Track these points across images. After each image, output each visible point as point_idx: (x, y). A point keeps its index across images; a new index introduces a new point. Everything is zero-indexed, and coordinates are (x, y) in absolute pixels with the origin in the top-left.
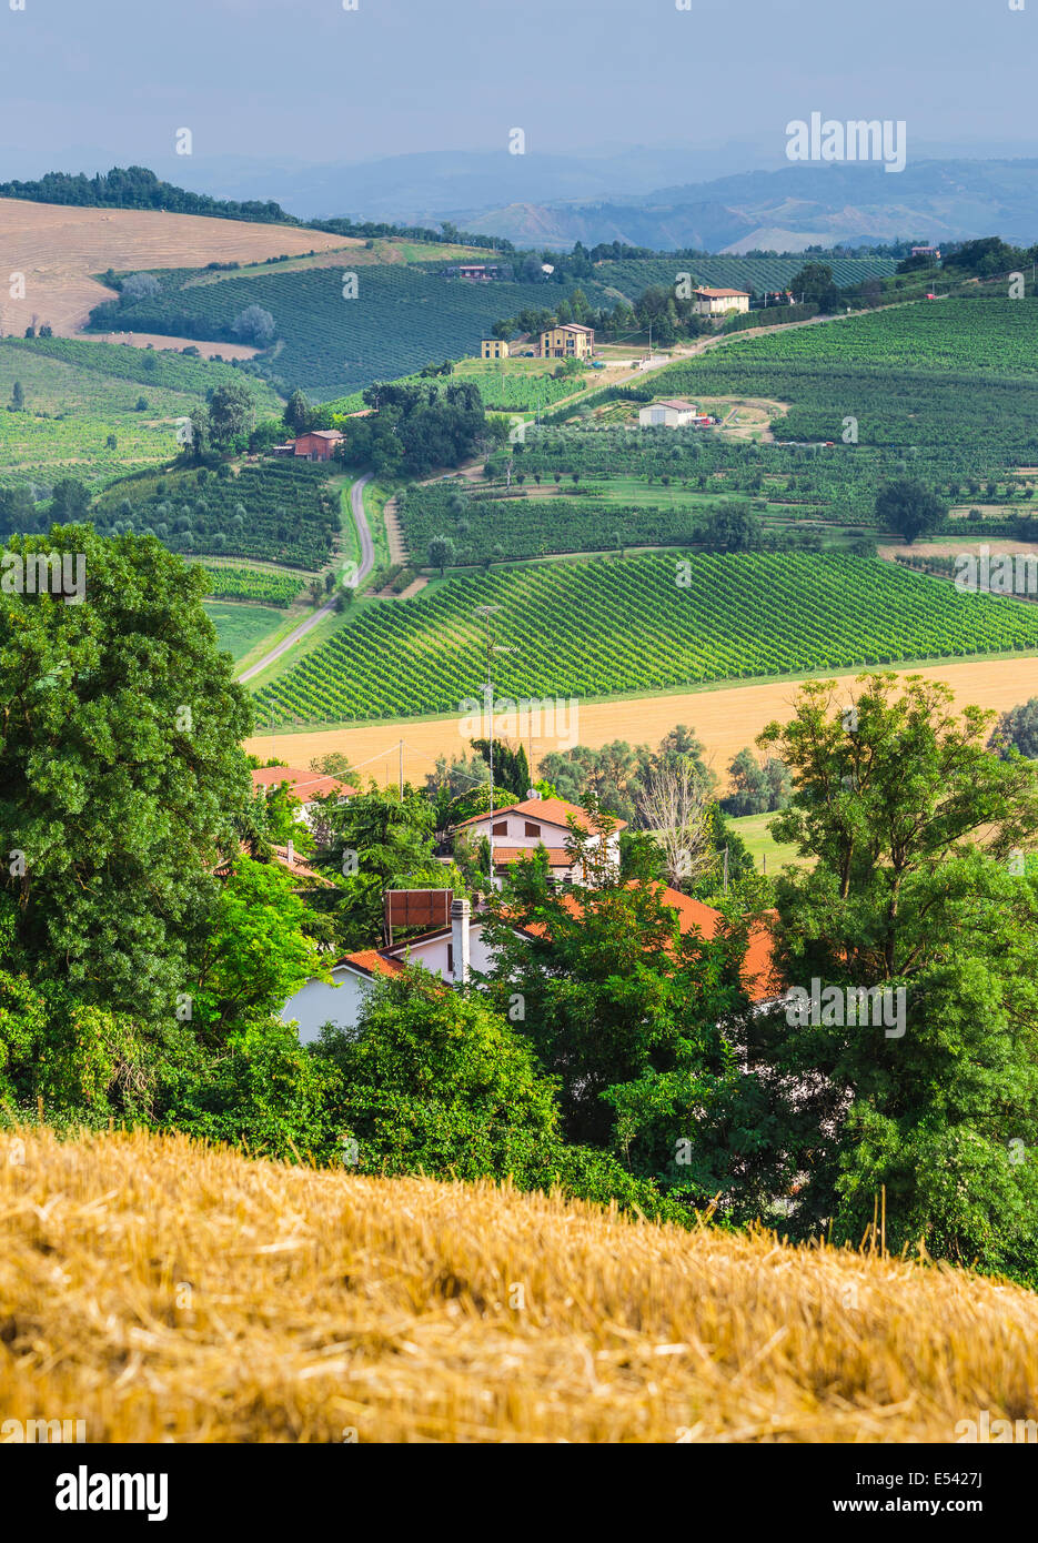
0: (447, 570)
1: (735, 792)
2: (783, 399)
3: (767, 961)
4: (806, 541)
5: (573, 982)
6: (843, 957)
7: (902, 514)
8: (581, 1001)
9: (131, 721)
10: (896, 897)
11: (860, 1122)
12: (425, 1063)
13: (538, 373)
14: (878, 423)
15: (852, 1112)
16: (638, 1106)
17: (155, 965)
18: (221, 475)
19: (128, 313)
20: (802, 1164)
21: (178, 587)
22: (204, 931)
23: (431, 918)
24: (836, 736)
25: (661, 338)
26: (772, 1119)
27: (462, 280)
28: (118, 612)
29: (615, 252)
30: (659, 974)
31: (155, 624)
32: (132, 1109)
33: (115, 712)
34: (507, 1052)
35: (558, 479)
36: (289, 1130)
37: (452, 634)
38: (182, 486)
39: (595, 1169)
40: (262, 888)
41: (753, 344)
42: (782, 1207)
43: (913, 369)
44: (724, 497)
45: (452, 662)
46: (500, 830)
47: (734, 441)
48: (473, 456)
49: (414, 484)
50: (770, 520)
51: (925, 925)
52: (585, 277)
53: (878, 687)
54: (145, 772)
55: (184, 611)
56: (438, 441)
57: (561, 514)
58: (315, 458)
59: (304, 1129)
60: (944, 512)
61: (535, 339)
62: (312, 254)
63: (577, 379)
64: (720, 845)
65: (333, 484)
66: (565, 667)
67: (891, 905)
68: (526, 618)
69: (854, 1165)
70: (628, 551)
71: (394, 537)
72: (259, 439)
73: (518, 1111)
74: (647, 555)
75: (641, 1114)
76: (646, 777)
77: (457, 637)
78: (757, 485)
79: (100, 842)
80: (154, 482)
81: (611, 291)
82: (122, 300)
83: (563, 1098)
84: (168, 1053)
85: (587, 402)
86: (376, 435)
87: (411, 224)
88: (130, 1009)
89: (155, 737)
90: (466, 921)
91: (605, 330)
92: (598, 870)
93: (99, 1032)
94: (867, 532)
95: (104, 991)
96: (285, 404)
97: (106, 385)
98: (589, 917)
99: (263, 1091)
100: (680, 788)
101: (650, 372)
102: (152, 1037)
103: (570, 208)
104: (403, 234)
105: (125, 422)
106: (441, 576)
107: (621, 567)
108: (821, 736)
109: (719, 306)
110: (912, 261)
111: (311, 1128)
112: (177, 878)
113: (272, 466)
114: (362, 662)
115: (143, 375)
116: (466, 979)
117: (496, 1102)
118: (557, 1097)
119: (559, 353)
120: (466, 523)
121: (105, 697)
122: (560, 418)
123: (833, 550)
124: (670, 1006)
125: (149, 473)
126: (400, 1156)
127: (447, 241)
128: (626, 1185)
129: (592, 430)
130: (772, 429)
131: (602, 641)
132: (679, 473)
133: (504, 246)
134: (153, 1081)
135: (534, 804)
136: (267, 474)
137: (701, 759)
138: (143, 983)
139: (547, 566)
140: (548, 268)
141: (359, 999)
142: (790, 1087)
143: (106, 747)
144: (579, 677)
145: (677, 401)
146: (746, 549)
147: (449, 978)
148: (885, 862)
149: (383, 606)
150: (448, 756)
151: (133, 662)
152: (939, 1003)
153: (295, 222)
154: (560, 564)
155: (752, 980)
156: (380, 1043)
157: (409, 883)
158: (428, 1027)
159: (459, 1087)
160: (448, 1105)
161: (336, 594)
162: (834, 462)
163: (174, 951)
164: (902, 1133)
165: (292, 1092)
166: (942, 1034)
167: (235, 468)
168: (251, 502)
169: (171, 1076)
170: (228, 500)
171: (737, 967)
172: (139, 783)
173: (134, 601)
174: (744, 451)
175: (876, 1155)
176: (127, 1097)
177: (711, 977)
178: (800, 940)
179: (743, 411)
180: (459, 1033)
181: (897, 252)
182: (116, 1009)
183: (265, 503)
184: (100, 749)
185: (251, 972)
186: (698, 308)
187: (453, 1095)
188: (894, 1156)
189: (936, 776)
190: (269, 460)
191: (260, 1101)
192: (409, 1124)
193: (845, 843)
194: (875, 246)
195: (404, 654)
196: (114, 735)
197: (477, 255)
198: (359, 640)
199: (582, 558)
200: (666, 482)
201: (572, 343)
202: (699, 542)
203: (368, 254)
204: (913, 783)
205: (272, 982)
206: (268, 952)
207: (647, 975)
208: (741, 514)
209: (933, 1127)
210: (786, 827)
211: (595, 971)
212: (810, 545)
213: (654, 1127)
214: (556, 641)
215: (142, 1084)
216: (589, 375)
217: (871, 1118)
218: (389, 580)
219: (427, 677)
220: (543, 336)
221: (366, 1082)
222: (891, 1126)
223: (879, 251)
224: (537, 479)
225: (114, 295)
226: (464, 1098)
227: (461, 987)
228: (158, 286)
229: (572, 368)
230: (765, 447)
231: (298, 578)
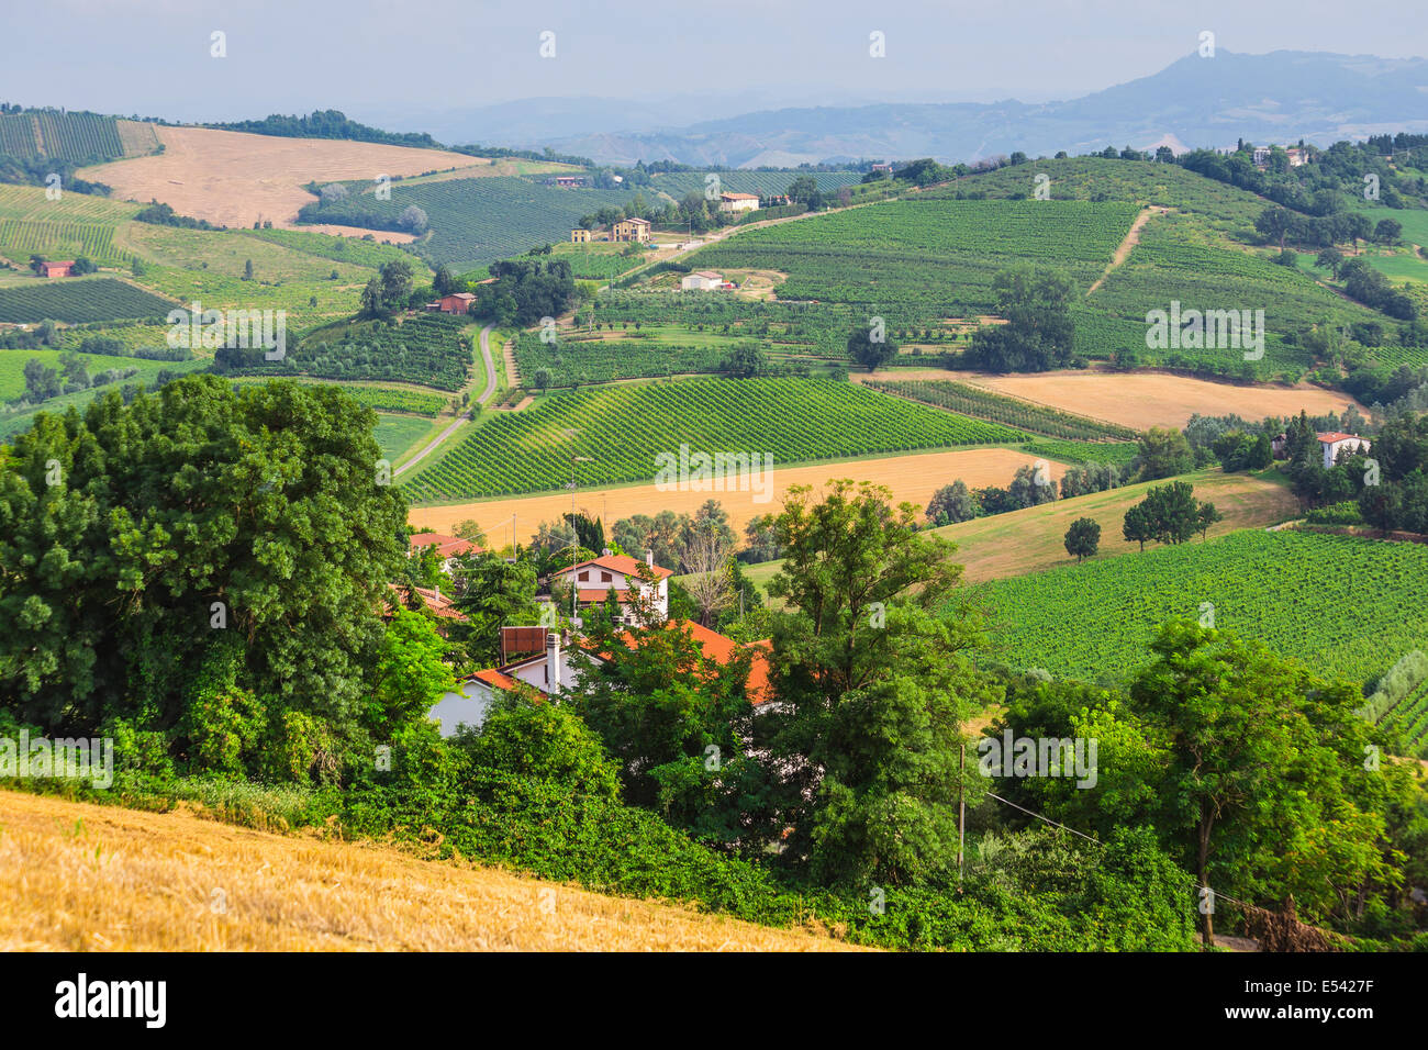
0: (547, 391)
1: (750, 546)
2: (783, 271)
3: (765, 679)
4: (799, 370)
5: (630, 694)
6: (817, 676)
7: (867, 351)
8: (635, 708)
9: (325, 515)
10: (854, 634)
11: (828, 790)
12: (528, 751)
13: (612, 252)
14: (848, 287)
15: (823, 784)
16: (675, 780)
17: (341, 684)
18: (389, 325)
19: (325, 211)
20: (788, 818)
21: (355, 422)
22: (374, 660)
23: (533, 646)
24: (812, 523)
25: (695, 227)
26: (768, 788)
27: (559, 187)
28: (315, 439)
29: (666, 168)
30: (689, 688)
31: (341, 448)
32: (326, 782)
33: (313, 509)
34: (584, 743)
35: (625, 327)
36: (434, 797)
37: (551, 435)
38: (362, 332)
39: (646, 823)
40: (415, 629)
41: (761, 232)
42: (775, 848)
43: (874, 250)
44: (742, 339)
45: (551, 456)
46: (584, 577)
47: (748, 300)
48: (566, 310)
49: (524, 330)
50: (774, 355)
51: (873, 654)
52: (644, 185)
53: (841, 490)
54: (335, 549)
55: (360, 439)
56: (541, 301)
57: (628, 351)
58: (455, 313)
59: (444, 797)
60: (896, 350)
61: (609, 229)
62: (453, 169)
63: (639, 257)
64: (738, 587)
65: (468, 331)
66: (630, 459)
67: (850, 641)
68: (602, 424)
69: (824, 819)
70: (674, 377)
71: (510, 368)
72: (417, 299)
73: (592, 784)
74: (687, 380)
75: (678, 786)
76: (687, 536)
77: (555, 438)
78: (765, 331)
79: (303, 598)
80: (343, 330)
81: (663, 195)
82: (321, 203)
83: (624, 775)
84: (351, 745)
85: (645, 273)
86: (498, 297)
87: (523, 148)
88: (324, 714)
89: (341, 526)
90: (557, 649)
91: (656, 222)
92: (648, 616)
93: (302, 729)
94: (842, 363)
95: (306, 700)
96: (434, 274)
97: (309, 262)
98: (641, 648)
99: (417, 770)
100: (710, 548)
101: (690, 251)
102: (339, 734)
103: (634, 136)
104: (517, 155)
105: (322, 288)
106: (543, 395)
107: (669, 388)
108: (801, 523)
109: (738, 206)
110: (872, 174)
111: (449, 796)
112: (356, 623)
113: (425, 318)
114: (488, 456)
115: (336, 254)
116: (557, 692)
117: (577, 778)
118: (619, 774)
119: (626, 238)
120: (560, 357)
121: (306, 499)
122: (627, 284)
123: (818, 376)
124: (697, 710)
125: (340, 324)
126: (510, 815)
127: (548, 160)
128: (668, 834)
129: (649, 292)
130: (775, 291)
131: (657, 440)
132: (710, 322)
133: (588, 164)
134: (340, 763)
135: (609, 558)
136: (422, 324)
137: (725, 523)
138: (332, 695)
139: (617, 388)
140: (619, 179)
141: (482, 706)
142: (781, 766)
143: (307, 534)
144: (640, 465)
145: (708, 272)
146: (757, 375)
147: (545, 688)
148: (845, 610)
149: (502, 416)
150: (547, 522)
151: (325, 474)
152: (882, 708)
153: (443, 147)
154: (627, 386)
155: (755, 692)
156: (496, 737)
157: (517, 622)
158: (530, 726)
159: (552, 767)
160: (544, 780)
161: (469, 408)
162: (818, 314)
163: (354, 673)
164: (857, 797)
165: (436, 771)
166: (885, 729)
167: (399, 319)
168: (410, 343)
169: (354, 760)
170: (395, 342)
171: (743, 683)
172: (330, 557)
173: (325, 430)
174: (756, 307)
175: (840, 812)
176: (322, 774)
177: (725, 691)
178: (787, 665)
179: (755, 279)
180: (551, 730)
181: (862, 168)
182: (315, 714)
183: (420, 344)
184: (303, 535)
185: (408, 688)
186: (724, 207)
187: (547, 772)
188: (852, 813)
189: (881, 551)
190: (423, 314)
191: (414, 778)
192: (517, 793)
193: (818, 598)
194: (847, 163)
195: (517, 450)
196: (312, 525)
197: (568, 170)
198: (486, 440)
199: (643, 382)
200: (701, 329)
201: (635, 232)
202: (724, 370)
203: (492, 169)
204: (865, 556)
205: (422, 695)
206: (419, 673)
207: (681, 689)
208: (754, 351)
209: (878, 794)
210: (777, 587)
211: (644, 688)
212: (801, 372)
213: (686, 794)
214: (625, 441)
215: (333, 764)
216: (647, 254)
217: (836, 787)
218: (508, 399)
219: (534, 466)
220: (615, 228)
221: (488, 764)
222: (849, 793)
223: (850, 167)
224: (611, 326)
225: (316, 199)
226: (554, 775)
227: (554, 697)
228: (346, 193)
229: (636, 248)
230: (770, 304)
231: (443, 397)
